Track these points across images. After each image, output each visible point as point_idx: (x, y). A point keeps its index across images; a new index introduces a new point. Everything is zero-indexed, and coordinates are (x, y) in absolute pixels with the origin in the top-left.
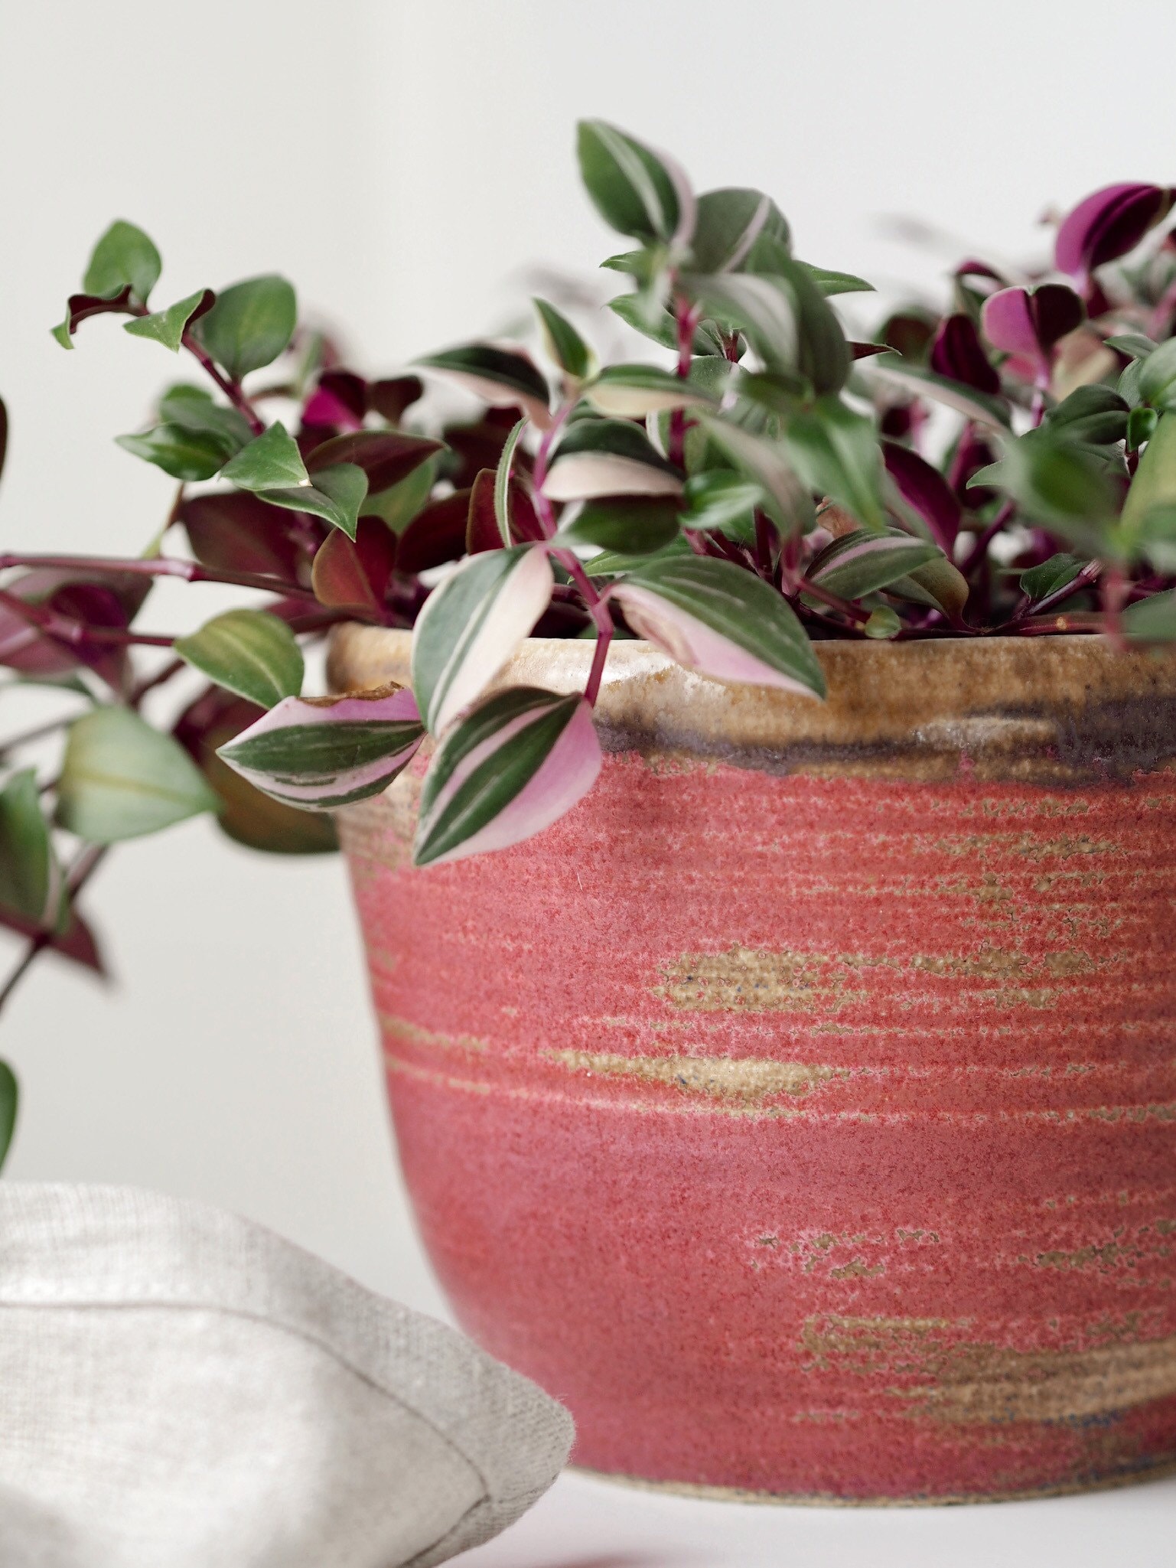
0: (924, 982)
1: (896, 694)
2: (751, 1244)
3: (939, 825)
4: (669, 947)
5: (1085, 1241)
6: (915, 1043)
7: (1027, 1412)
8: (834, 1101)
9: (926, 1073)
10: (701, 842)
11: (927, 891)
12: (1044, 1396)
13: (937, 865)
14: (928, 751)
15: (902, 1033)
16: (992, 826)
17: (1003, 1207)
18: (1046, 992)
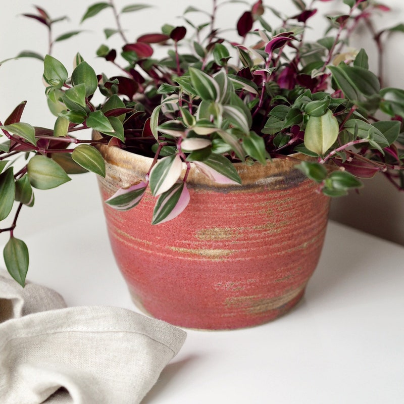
0: (256, 232)
1: (251, 175)
2: (216, 285)
3: (259, 201)
4: (199, 228)
5: (284, 276)
6: (253, 243)
7: (269, 308)
8: (236, 256)
9: (255, 249)
10: (207, 207)
11: (256, 213)
12: (273, 305)
13: (259, 208)
14: (258, 186)
15: (250, 242)
16: (270, 199)
17: (269, 273)
18: (279, 229)
